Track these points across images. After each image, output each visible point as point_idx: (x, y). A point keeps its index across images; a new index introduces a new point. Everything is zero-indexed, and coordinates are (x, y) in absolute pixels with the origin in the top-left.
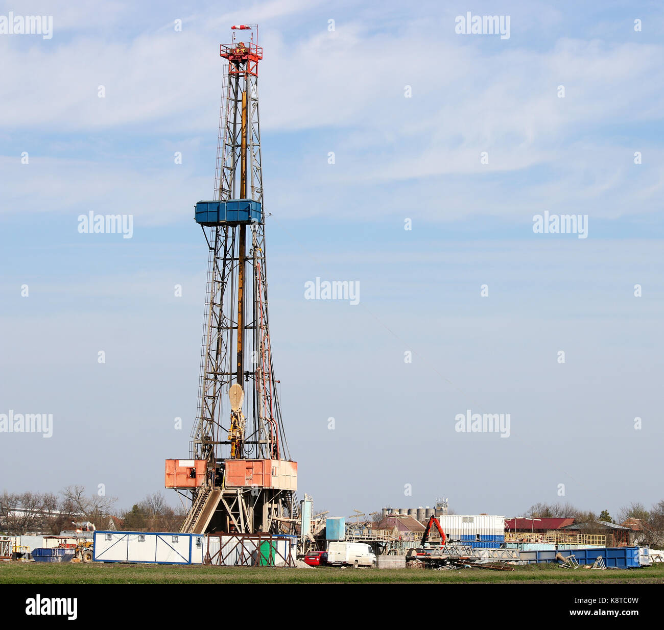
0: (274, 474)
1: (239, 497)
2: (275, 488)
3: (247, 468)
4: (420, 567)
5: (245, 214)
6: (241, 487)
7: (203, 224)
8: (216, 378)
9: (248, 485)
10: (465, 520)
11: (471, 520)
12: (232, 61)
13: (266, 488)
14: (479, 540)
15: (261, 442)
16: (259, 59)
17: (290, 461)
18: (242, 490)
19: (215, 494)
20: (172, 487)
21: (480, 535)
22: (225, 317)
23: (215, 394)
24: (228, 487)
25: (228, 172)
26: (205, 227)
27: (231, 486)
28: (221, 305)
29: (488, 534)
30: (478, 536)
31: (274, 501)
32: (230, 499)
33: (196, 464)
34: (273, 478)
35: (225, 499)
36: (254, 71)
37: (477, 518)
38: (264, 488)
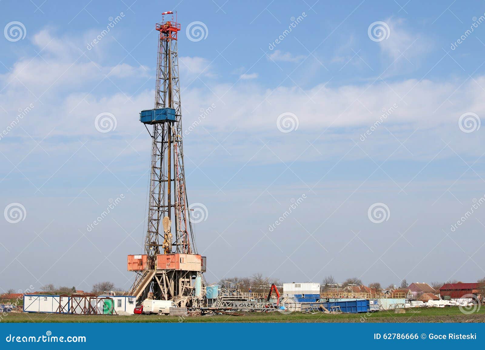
0: (182, 261)
1: (164, 275)
2: (182, 270)
3: (167, 259)
4: (198, 314)
5: (164, 115)
6: (164, 270)
7: (145, 123)
8: (159, 208)
9: (168, 268)
10: (296, 286)
11: (300, 286)
12: (162, 32)
13: (177, 270)
14: (303, 298)
15: (178, 244)
16: (178, 30)
17: (197, 255)
18: (165, 271)
19: (151, 274)
20: (131, 270)
21: (304, 294)
22: (163, 175)
23: (158, 217)
24: (158, 270)
25: (162, 94)
26: (146, 125)
27: (159, 269)
28: (161, 168)
29: (308, 294)
30: (303, 295)
31: (185, 277)
32: (159, 276)
33: (142, 257)
34: (180, 264)
35: (157, 276)
36: (175, 37)
37: (302, 285)
38: (176, 270)
